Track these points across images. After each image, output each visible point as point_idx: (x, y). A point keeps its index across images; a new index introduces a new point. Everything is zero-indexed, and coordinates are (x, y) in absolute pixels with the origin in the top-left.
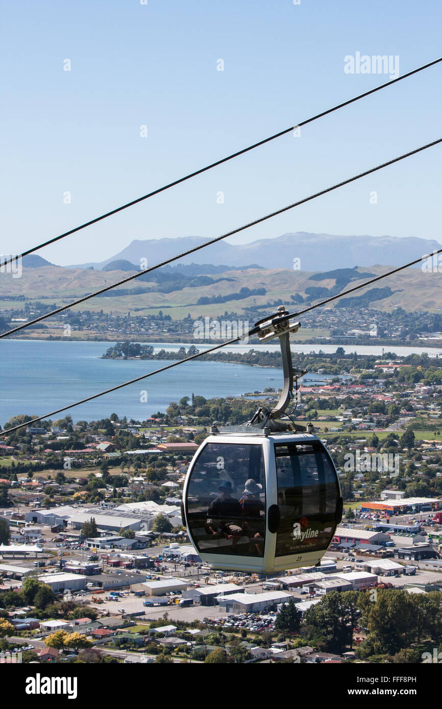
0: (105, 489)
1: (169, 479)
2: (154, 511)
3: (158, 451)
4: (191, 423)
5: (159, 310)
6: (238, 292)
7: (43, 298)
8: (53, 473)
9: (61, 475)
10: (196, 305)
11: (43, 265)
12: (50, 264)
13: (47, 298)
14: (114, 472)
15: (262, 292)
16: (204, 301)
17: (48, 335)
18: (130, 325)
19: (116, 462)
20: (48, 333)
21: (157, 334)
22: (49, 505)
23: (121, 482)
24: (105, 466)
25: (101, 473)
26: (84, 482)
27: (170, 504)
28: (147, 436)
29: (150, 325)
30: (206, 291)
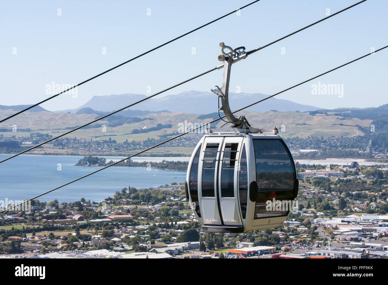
0: (78, 242)
1: (115, 236)
2: (107, 255)
3: (109, 220)
4: (128, 203)
5: (109, 137)
6: (156, 126)
7: (41, 130)
8: (47, 233)
9: (52, 234)
10: (131, 134)
11: (41, 111)
12: (45, 110)
13: (43, 130)
14: (83, 232)
15: (170, 126)
16: (135, 132)
17: (44, 152)
18: (92, 146)
19: (84, 227)
20: (44, 151)
21: (108, 151)
22: (45, 252)
23: (87, 238)
24: (78, 229)
25: (75, 233)
26: (65, 239)
27: (116, 251)
28: (102, 211)
29: (104, 146)
30: (136, 126)
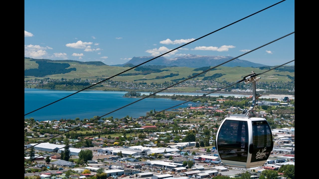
0: (125, 141)
1: (146, 138)
2: (142, 149)
3: (143, 128)
4: (154, 119)
5: (142, 81)
6: (169, 74)
7: (103, 76)
8: (107, 136)
9: (109, 136)
10: (155, 79)
11: (103, 65)
12: (105, 65)
13: (104, 76)
14: (128, 136)
15: (177, 75)
16: (158, 78)
17: (105, 89)
18: (133, 86)
19: (129, 132)
20: (105, 88)
22: (105, 146)
23: (130, 139)
24: (125, 133)
25: (123, 136)
26: (117, 139)
27: (147, 147)
28: (139, 123)
29: (140, 86)
30: (159, 74)
